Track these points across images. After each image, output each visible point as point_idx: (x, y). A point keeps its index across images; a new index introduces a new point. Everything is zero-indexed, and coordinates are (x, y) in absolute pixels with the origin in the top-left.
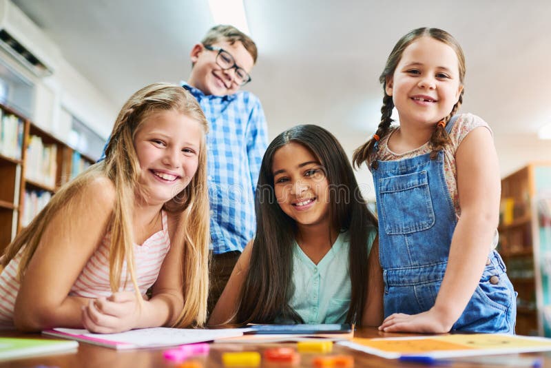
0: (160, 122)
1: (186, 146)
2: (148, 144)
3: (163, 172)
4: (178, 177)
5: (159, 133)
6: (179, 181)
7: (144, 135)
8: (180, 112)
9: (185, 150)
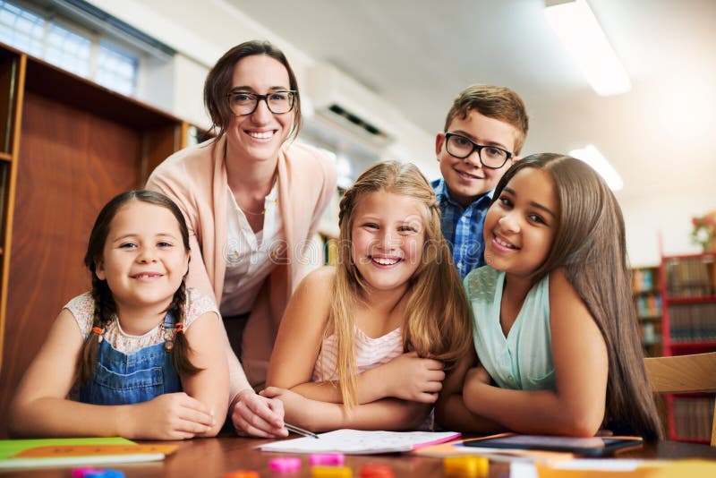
0: (370, 206)
1: (401, 225)
2: (361, 229)
3: (379, 257)
4: (399, 260)
5: (371, 217)
6: (401, 265)
7: (358, 223)
8: (387, 190)
9: (401, 229)
